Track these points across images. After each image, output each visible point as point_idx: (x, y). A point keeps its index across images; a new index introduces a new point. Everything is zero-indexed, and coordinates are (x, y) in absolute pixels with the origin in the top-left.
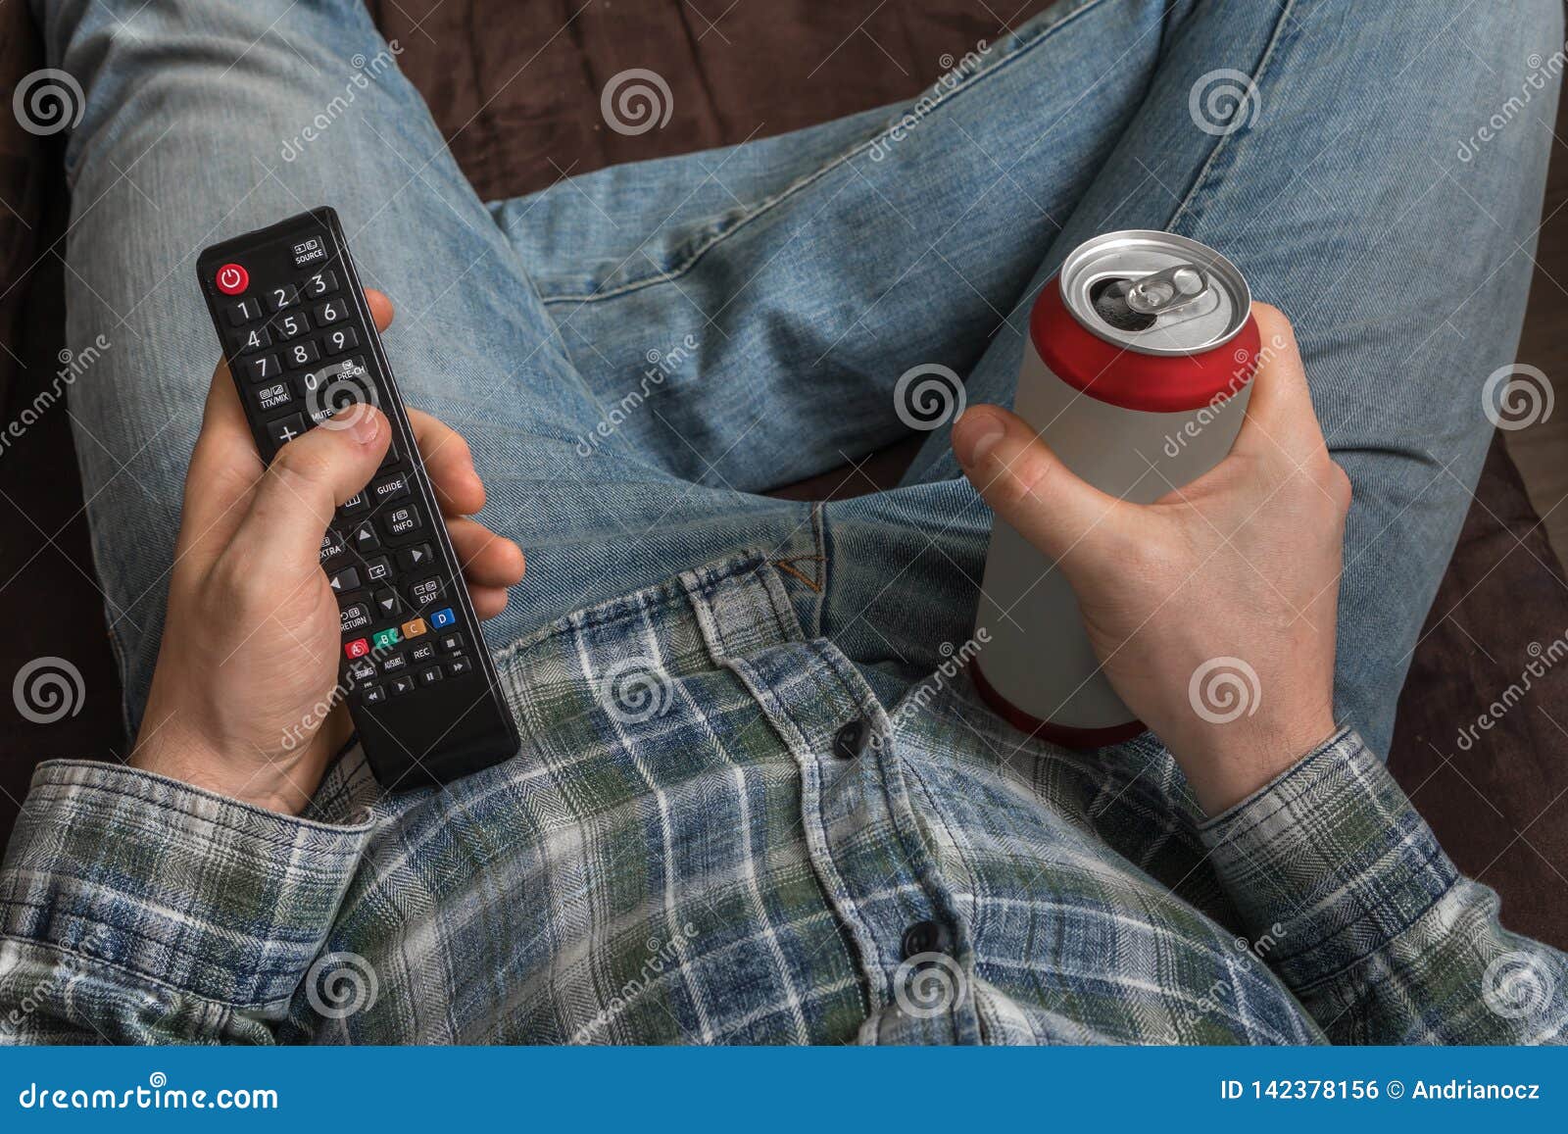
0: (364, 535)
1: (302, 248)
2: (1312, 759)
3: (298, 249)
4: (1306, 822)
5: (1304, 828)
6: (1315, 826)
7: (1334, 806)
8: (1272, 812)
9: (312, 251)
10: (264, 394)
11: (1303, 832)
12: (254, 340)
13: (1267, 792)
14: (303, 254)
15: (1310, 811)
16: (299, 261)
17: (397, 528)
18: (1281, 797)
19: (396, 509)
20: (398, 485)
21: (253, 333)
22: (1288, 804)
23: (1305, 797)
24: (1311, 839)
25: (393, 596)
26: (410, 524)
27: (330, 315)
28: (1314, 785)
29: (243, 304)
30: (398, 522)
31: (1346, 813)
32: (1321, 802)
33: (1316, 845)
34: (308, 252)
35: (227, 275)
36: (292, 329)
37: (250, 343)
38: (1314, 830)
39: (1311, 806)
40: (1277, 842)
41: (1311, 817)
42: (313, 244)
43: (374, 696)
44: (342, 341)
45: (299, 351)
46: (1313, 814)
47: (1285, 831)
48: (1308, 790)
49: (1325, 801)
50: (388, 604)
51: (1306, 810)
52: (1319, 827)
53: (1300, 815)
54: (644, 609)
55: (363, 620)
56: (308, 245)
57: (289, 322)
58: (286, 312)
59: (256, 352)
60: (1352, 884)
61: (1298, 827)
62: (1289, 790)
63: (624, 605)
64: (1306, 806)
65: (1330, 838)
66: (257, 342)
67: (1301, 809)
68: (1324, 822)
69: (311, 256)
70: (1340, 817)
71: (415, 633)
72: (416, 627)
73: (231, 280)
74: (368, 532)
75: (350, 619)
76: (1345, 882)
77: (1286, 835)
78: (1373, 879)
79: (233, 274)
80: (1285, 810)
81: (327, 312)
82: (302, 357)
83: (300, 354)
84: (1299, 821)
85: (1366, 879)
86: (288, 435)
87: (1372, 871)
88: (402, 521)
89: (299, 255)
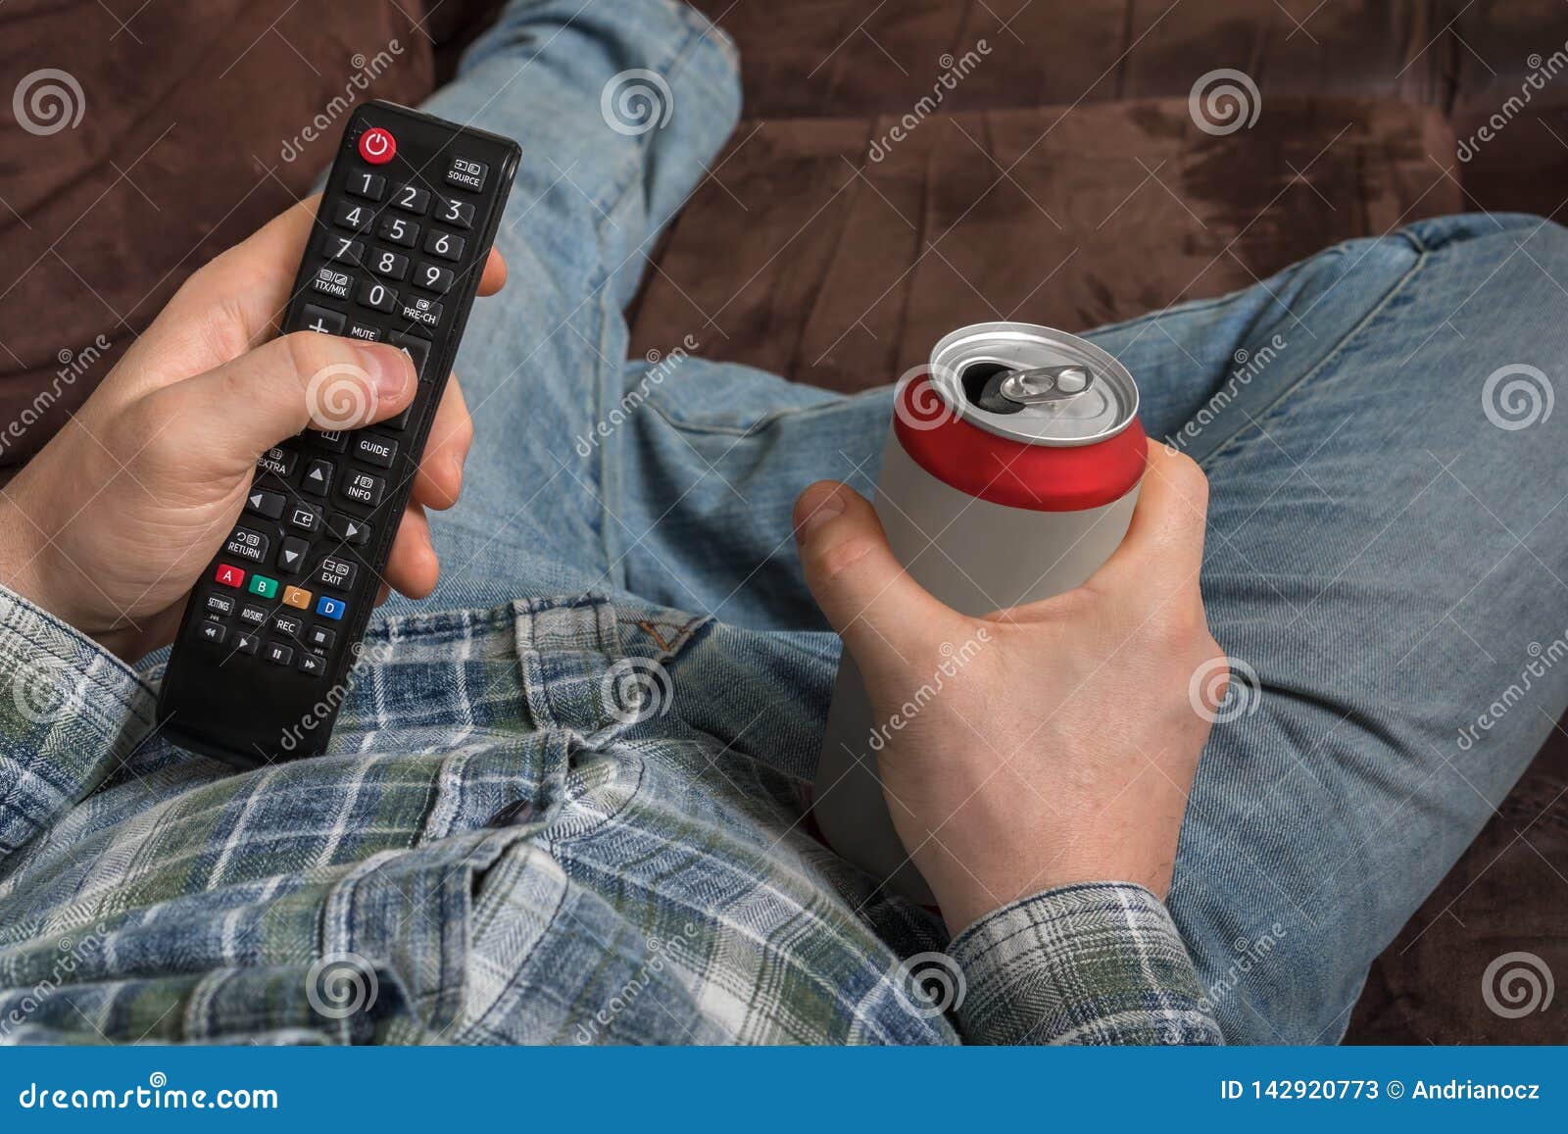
0: (317, 475)
1: (463, 166)
2: (1081, 888)
3: (459, 163)
4: (1050, 949)
5: (1046, 955)
6: (1059, 955)
7: (1089, 942)
8: (1016, 930)
9: (471, 175)
10: (326, 274)
11: (1044, 958)
12: (354, 217)
13: (1017, 907)
14: (460, 172)
15: (1058, 938)
16: (451, 175)
17: (353, 492)
18: (1030, 915)
19: (364, 473)
20: (384, 452)
21: (358, 210)
22: (1036, 924)
23: (1057, 922)
24: (1051, 967)
25: (300, 553)
26: (367, 497)
27: (442, 247)
28: (1072, 913)
29: (369, 176)
30: (358, 487)
31: (1100, 954)
32: (1074, 932)
33: (1054, 976)
34: (466, 173)
35: (375, 138)
36: (397, 233)
37: (348, 218)
38: (1057, 959)
39: (1061, 934)
40: (1013, 966)
41: (1058, 945)
42: (476, 169)
43: (211, 632)
44: (434, 279)
45: (388, 258)
46: (1061, 942)
47: (1025, 954)
48: (1063, 916)
49: (1079, 933)
50: (291, 556)
51: (1054, 937)
52: (1064, 957)
53: (1046, 939)
54: (467, 627)
55: (256, 554)
56: (471, 168)
57: (399, 225)
58: (404, 213)
59: (348, 230)
60: (1085, 1029)
61: (1040, 952)
62: (1040, 910)
63: (446, 618)
64: (1056, 931)
65: (1072, 971)
66: (355, 221)
67: (1049, 934)
68: (1071, 954)
69: (467, 179)
70: (1091, 956)
71: (295, 602)
72: (298, 596)
73: (376, 146)
74: (324, 475)
75: (244, 543)
76: (1077, 1024)
77: (1025, 959)
78: (1110, 1029)
79: (382, 141)
80: (1032, 931)
81: (441, 241)
82: (386, 266)
83: (387, 262)
84: (1043, 946)
85: (1102, 1026)
86: (319, 328)
87: (1113, 1020)
88: (362, 487)
89: (456, 170)
